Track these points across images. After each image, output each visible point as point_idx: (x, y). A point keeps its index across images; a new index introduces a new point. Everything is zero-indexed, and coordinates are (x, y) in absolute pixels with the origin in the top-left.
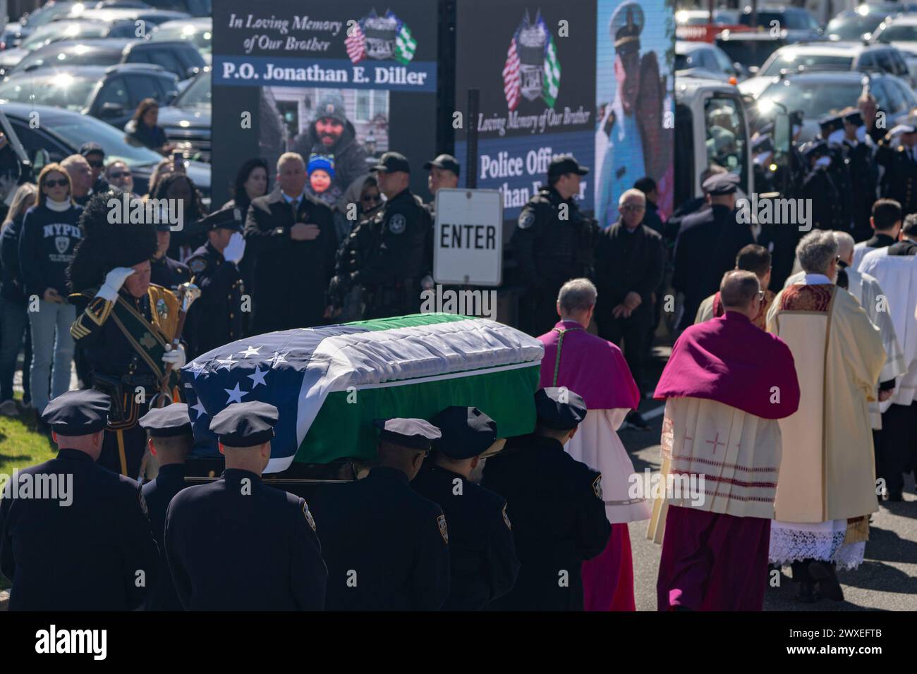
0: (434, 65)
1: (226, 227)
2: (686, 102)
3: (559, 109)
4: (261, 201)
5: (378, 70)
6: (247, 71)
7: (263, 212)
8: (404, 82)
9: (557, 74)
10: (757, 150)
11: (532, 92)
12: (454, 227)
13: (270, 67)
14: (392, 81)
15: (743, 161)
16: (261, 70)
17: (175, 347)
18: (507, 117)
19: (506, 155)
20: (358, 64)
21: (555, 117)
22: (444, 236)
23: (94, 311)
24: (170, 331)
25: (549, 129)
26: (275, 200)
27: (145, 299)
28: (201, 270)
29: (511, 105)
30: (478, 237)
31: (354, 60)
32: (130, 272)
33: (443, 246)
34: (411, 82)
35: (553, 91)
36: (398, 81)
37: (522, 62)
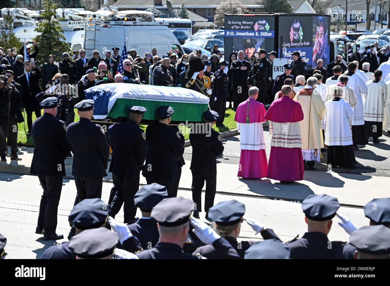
0: (274, 31)
1: (224, 65)
2: (332, 41)
3: (303, 42)
4: (234, 61)
5: (261, 33)
6: (232, 34)
7: (235, 64)
8: (267, 35)
9: (302, 34)
10: (349, 53)
11: (296, 38)
12: (277, 67)
13: (237, 32)
14: (264, 35)
15: (346, 55)
16: (235, 33)
17: (209, 89)
18: (291, 43)
19: (290, 52)
20: (257, 31)
21: (302, 43)
22: (275, 69)
23: (191, 81)
24: (208, 86)
25: (300, 46)
26: (237, 61)
27: (203, 79)
28: (218, 75)
29: (291, 41)
30: (282, 69)
31: (256, 30)
32: (199, 73)
33: (275, 71)
34: (269, 35)
35: (301, 38)
36: (266, 35)
37: (294, 31)
